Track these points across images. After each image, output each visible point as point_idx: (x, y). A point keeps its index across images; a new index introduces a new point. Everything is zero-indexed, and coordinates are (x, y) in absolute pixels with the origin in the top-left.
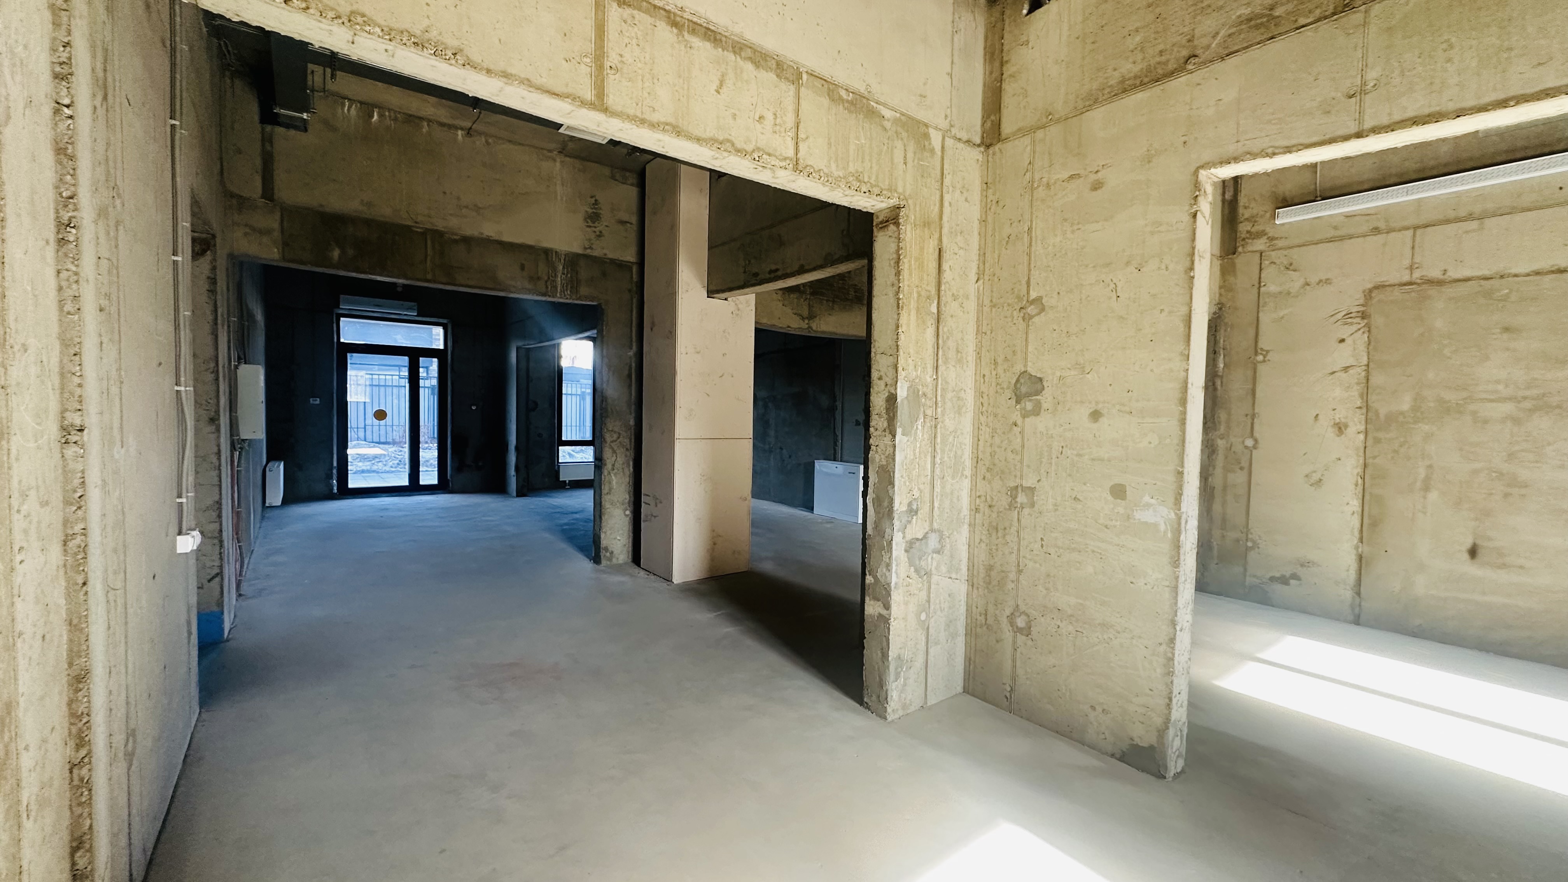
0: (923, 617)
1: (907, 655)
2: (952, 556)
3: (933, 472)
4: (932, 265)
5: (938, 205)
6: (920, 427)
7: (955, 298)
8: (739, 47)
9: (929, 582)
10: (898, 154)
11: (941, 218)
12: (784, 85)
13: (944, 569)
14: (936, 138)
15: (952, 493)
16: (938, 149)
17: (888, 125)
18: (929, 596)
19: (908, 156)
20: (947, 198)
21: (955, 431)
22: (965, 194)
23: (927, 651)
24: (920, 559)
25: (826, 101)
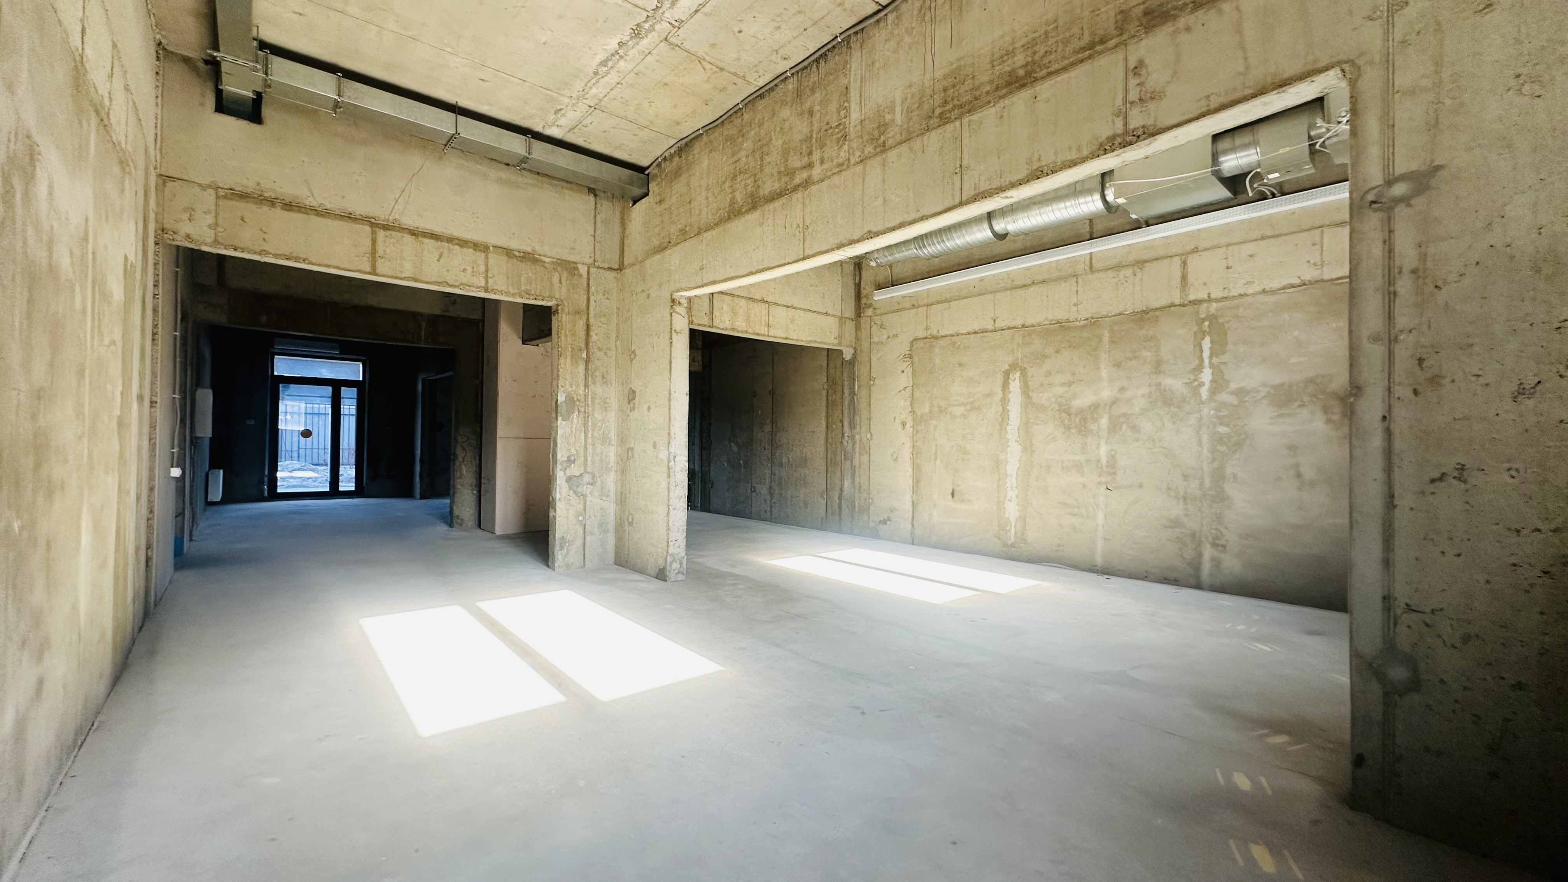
0: (581, 518)
1: (568, 537)
2: (602, 488)
3: (586, 441)
4: (582, 334)
5: (585, 302)
6: (575, 417)
7: (600, 349)
8: (450, 240)
9: (585, 501)
10: (555, 279)
11: (588, 309)
12: (478, 254)
13: (596, 494)
14: (583, 270)
15: (601, 453)
16: (585, 274)
17: (547, 265)
18: (585, 507)
19: (562, 279)
20: (592, 299)
21: (603, 420)
22: (607, 295)
23: (584, 538)
24: (577, 487)
25: (505, 258)
